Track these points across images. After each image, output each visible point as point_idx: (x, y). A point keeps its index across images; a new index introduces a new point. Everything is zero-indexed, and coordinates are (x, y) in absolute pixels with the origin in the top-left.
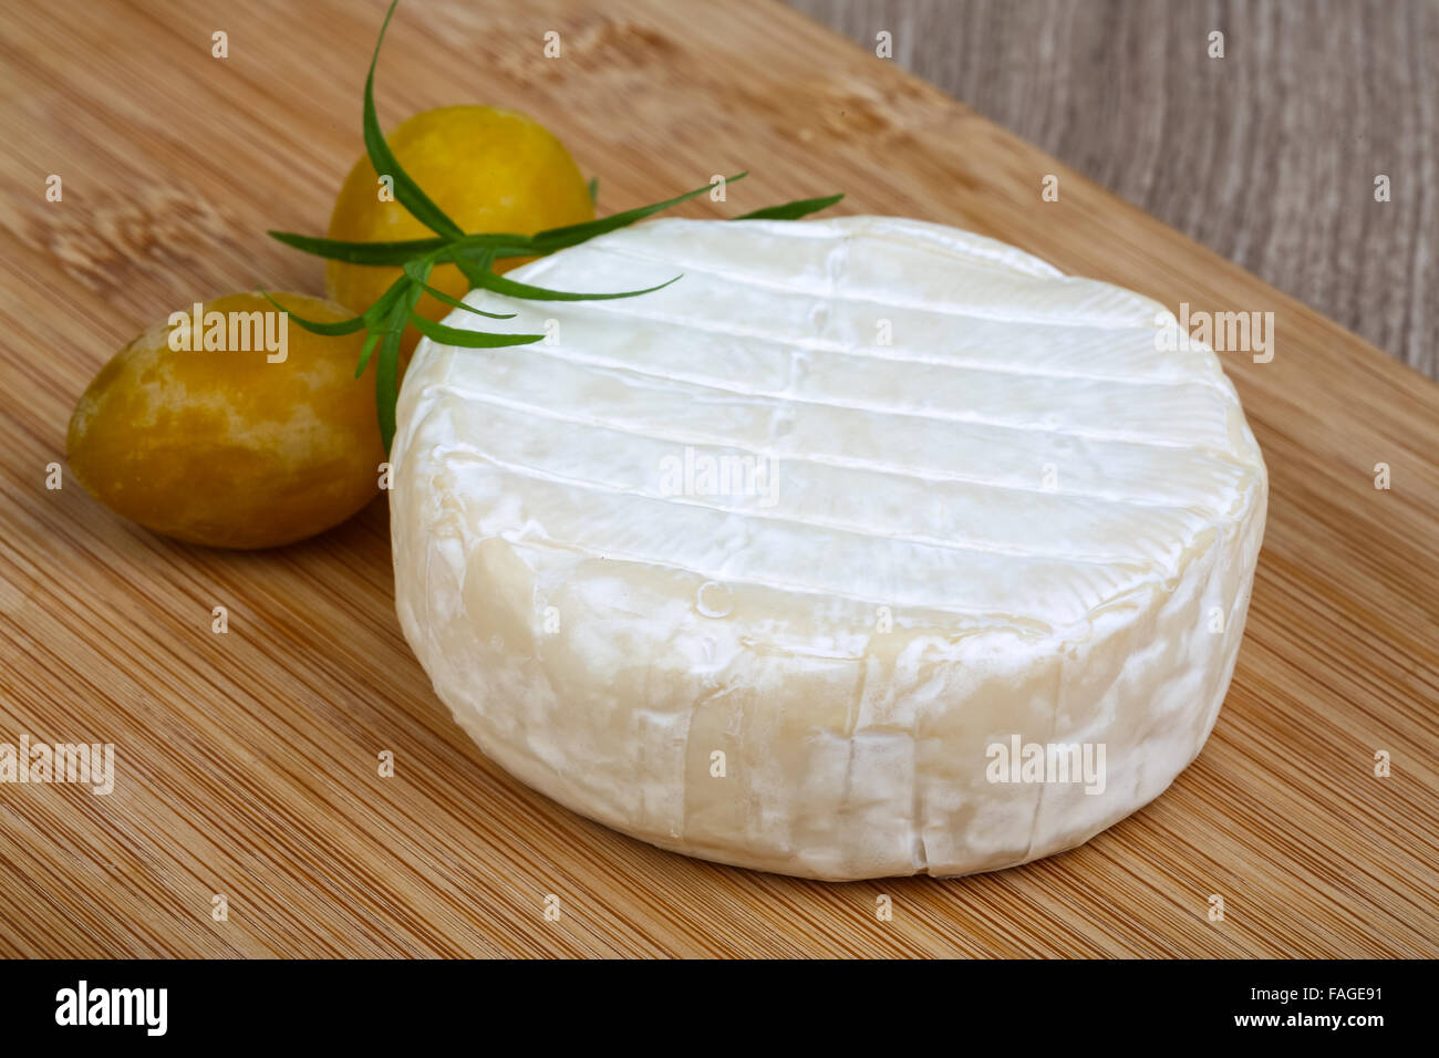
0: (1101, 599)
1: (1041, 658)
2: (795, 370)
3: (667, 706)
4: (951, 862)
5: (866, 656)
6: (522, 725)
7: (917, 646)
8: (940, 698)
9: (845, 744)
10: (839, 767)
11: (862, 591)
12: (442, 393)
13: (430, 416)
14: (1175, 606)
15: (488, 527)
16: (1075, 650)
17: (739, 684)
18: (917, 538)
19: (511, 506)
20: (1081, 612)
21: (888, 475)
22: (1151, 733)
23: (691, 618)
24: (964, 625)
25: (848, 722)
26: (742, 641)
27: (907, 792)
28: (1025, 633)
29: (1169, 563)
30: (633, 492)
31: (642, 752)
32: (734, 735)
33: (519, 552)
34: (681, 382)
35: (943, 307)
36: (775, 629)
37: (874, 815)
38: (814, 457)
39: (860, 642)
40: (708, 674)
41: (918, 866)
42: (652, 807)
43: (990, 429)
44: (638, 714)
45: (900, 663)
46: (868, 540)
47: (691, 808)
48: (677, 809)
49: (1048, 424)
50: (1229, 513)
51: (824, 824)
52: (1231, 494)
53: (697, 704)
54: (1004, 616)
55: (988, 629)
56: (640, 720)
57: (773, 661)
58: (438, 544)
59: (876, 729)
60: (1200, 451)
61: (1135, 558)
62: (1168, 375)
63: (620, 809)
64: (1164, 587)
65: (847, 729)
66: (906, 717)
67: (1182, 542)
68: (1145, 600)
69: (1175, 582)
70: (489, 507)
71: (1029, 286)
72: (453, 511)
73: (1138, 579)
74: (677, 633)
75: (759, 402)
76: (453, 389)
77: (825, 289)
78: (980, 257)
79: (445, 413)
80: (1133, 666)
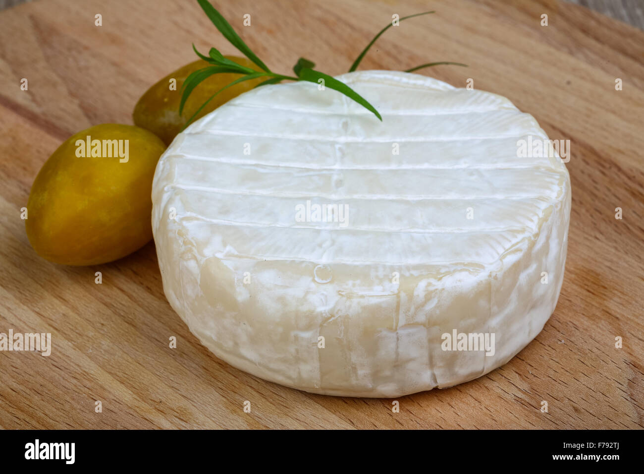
0: (505, 249)
1: (481, 281)
2: (338, 154)
3: (308, 328)
4: (449, 382)
5: (399, 292)
6: (236, 344)
7: (422, 284)
8: (436, 307)
9: (394, 335)
10: (392, 346)
11: (391, 260)
12: (174, 188)
13: (170, 201)
14: (538, 246)
15: (208, 252)
16: (496, 275)
17: (340, 314)
18: (412, 230)
19: (217, 240)
20: (497, 257)
21: (392, 201)
22: (533, 307)
23: (313, 285)
24: (443, 271)
25: (394, 324)
26: (339, 293)
27: (425, 353)
28: (472, 270)
29: (533, 226)
30: (273, 225)
31: (297, 351)
32: (340, 338)
33: (226, 263)
34: (286, 167)
35: (402, 112)
36: (354, 285)
37: (411, 366)
38: (355, 196)
39: (395, 286)
40: (325, 311)
41: (434, 385)
42: (305, 375)
43: (437, 171)
44: (293, 334)
45: (416, 293)
46: (389, 234)
47: (323, 374)
48: (317, 374)
49: (463, 165)
50: (556, 198)
51: (387, 373)
52: (556, 188)
53: (321, 326)
54: (461, 264)
55: (455, 271)
56: (295, 336)
57: (355, 301)
58: (185, 263)
59: (408, 325)
60: (537, 168)
61: (517, 226)
62: (514, 132)
63: (289, 378)
64: (532, 239)
65: (394, 327)
66: (421, 318)
67: (538, 215)
68: (525, 246)
69: (537, 235)
70: (207, 243)
71: (439, 96)
72: (190, 246)
73: (520, 237)
74: (307, 293)
75: (324, 172)
76: (179, 185)
78: (415, 84)
79: (177, 198)
80: (523, 278)
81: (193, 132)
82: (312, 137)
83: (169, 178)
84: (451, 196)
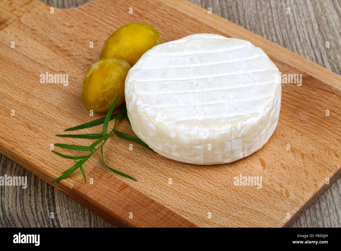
0: (265, 106)
1: (259, 119)
2: (193, 72)
3: (199, 145)
4: (248, 154)
5: (232, 128)
6: (170, 151)
7: (239, 124)
8: (245, 131)
9: (230, 143)
10: (230, 146)
11: (225, 115)
12: (136, 95)
13: (137, 100)
14: (275, 102)
15: (157, 120)
16: (264, 116)
17: (211, 138)
18: (229, 102)
20: (263, 109)
21: (219, 90)
23: (200, 129)
24: (245, 117)
25: (231, 139)
26: (210, 131)
27: (241, 147)
28: (255, 116)
29: (273, 95)
30: (178, 106)
31: (195, 153)
33: (165, 123)
34: (175, 80)
35: (211, 51)
36: (215, 127)
37: (236, 152)
38: (205, 90)
39: (230, 126)
40: (206, 138)
41: (244, 157)
42: (198, 160)
43: (231, 76)
45: (237, 127)
46: (221, 104)
47: (204, 159)
48: (202, 159)
49: (240, 72)
51: (228, 156)
53: (204, 143)
54: (251, 114)
55: (250, 117)
56: (194, 148)
57: (216, 133)
58: (148, 124)
59: (235, 139)
60: (268, 71)
61: (267, 96)
62: (256, 56)
63: (191, 161)
64: (274, 100)
66: (240, 136)
67: (274, 90)
68: (272, 103)
69: (275, 98)
70: (155, 116)
72: (149, 118)
73: (270, 100)
74: (198, 132)
75: (190, 81)
76: (138, 94)
77: (189, 53)
78: (212, 38)
79: (139, 99)
80: (271, 114)
81: (135, 69)
82: (180, 66)
83: (133, 90)
84: (240, 86)
